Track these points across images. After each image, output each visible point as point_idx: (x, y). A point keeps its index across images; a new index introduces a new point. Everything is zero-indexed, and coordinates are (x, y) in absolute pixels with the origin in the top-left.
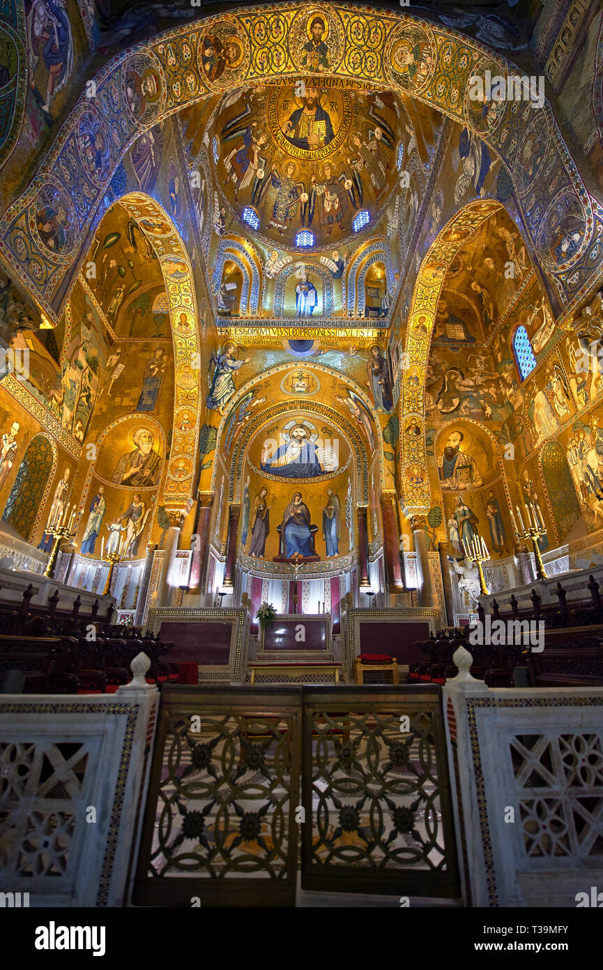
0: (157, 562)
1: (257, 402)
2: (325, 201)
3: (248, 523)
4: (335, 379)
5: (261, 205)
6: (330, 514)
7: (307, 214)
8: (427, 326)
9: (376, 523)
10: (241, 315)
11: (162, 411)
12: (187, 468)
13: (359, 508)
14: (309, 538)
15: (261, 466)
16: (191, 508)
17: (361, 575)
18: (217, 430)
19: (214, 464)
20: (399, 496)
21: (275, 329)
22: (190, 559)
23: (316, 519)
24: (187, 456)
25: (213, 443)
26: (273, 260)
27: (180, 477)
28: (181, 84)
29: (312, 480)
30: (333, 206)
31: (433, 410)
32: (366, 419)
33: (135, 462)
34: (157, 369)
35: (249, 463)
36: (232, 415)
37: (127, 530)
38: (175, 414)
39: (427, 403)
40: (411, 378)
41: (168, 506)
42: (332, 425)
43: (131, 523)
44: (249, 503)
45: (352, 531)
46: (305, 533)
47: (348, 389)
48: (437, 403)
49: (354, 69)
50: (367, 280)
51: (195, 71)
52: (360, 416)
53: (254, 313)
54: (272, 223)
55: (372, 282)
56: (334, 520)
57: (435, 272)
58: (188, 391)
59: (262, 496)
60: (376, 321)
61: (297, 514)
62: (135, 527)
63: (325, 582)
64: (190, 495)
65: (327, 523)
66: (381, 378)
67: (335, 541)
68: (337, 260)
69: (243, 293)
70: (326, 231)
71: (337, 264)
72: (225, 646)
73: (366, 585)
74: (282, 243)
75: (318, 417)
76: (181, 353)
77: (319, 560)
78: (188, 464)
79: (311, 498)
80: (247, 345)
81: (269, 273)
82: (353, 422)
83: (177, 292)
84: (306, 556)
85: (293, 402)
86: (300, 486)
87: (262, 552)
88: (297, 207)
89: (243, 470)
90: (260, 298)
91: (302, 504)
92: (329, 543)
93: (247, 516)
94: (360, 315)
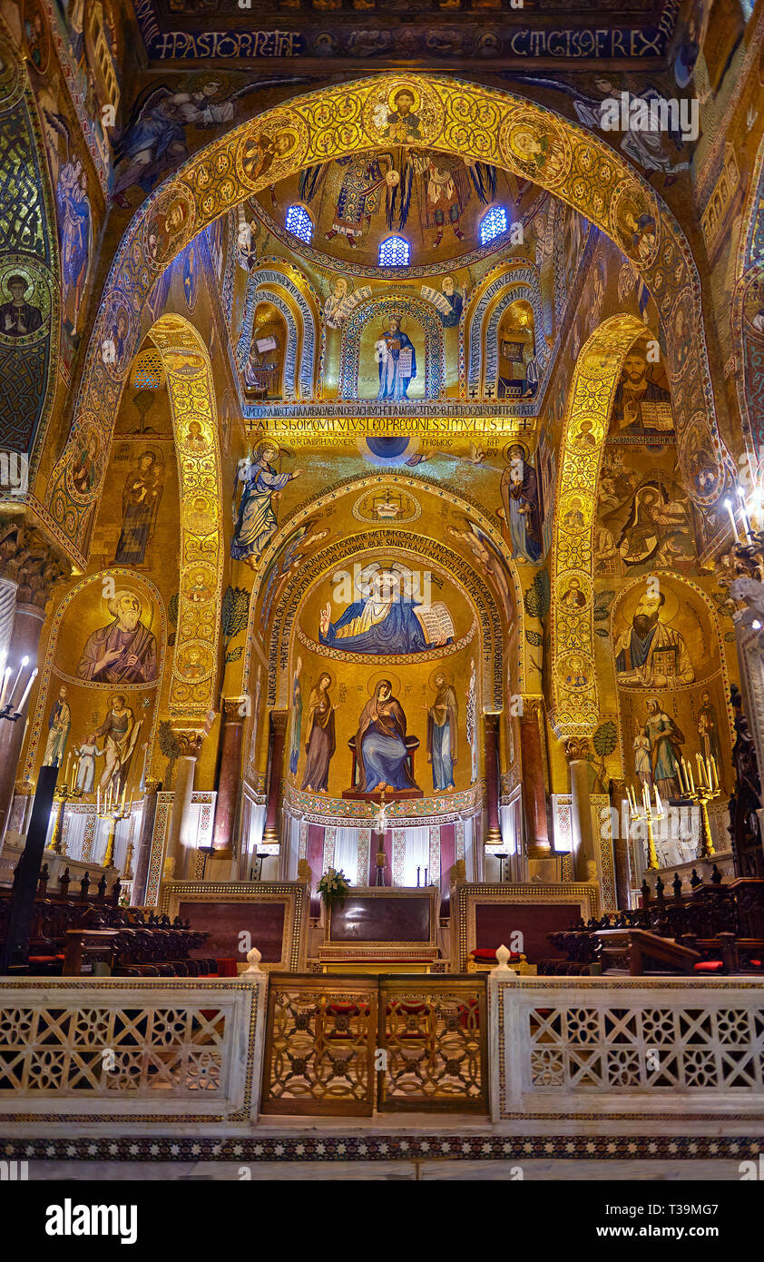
0: (164, 810)
1: (313, 538)
2: (430, 184)
3: (300, 737)
4: (445, 504)
5: (317, 197)
6: (440, 719)
7: (398, 207)
8: (595, 435)
9: (512, 744)
10: (285, 398)
11: (157, 564)
12: (204, 662)
13: (487, 716)
14: (404, 758)
15: (321, 637)
16: (212, 724)
17: (488, 826)
18: (249, 595)
19: (246, 652)
20: (547, 705)
21: (342, 421)
22: (213, 805)
23: (415, 727)
24: (203, 643)
25: (244, 618)
26: (339, 294)
27: (192, 677)
28: (214, 197)
29: (409, 658)
30: (443, 193)
31: (611, 558)
32: (499, 570)
33: (112, 642)
34: (144, 491)
35: (301, 635)
36: (273, 567)
37: (105, 754)
38: (181, 575)
39: (601, 546)
40: (569, 514)
41: (177, 724)
42: (443, 572)
43: (111, 742)
44: (300, 703)
45: (476, 749)
46: (397, 750)
47: (468, 520)
48: (618, 546)
49: (459, 145)
50: (502, 329)
51: (233, 178)
52: (489, 562)
53: (307, 393)
54: (336, 227)
55: (512, 332)
56: (447, 729)
57: (603, 359)
58: (202, 538)
59: (322, 688)
60: (516, 403)
61: (382, 718)
62: (117, 750)
63: (431, 833)
64: (210, 705)
65: (434, 732)
66: (525, 502)
67: (447, 764)
68: (450, 293)
69: (288, 359)
70: (431, 239)
71: (452, 299)
72: (273, 937)
73: (495, 841)
74: (353, 263)
75: (418, 559)
76: (191, 480)
77: (420, 795)
78: (205, 655)
79: (408, 689)
80: (296, 446)
81: (331, 319)
82: (480, 571)
83: (186, 393)
84: (398, 789)
85: (374, 534)
86: (389, 668)
87: (324, 783)
88: (380, 195)
89: (291, 649)
90: (317, 368)
91: (392, 699)
92: (437, 767)
93: (298, 725)
94: (490, 394)
